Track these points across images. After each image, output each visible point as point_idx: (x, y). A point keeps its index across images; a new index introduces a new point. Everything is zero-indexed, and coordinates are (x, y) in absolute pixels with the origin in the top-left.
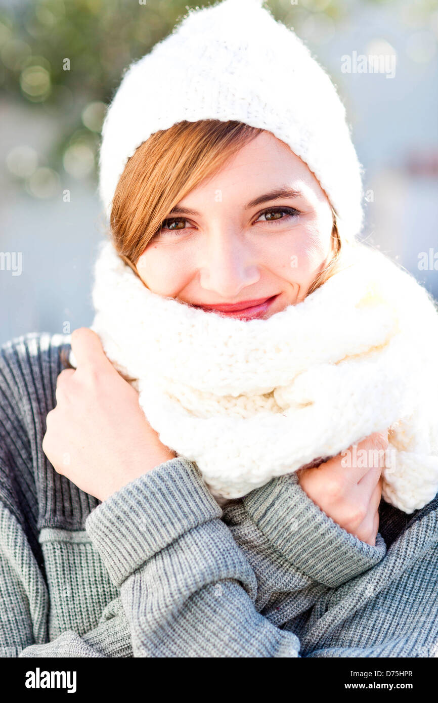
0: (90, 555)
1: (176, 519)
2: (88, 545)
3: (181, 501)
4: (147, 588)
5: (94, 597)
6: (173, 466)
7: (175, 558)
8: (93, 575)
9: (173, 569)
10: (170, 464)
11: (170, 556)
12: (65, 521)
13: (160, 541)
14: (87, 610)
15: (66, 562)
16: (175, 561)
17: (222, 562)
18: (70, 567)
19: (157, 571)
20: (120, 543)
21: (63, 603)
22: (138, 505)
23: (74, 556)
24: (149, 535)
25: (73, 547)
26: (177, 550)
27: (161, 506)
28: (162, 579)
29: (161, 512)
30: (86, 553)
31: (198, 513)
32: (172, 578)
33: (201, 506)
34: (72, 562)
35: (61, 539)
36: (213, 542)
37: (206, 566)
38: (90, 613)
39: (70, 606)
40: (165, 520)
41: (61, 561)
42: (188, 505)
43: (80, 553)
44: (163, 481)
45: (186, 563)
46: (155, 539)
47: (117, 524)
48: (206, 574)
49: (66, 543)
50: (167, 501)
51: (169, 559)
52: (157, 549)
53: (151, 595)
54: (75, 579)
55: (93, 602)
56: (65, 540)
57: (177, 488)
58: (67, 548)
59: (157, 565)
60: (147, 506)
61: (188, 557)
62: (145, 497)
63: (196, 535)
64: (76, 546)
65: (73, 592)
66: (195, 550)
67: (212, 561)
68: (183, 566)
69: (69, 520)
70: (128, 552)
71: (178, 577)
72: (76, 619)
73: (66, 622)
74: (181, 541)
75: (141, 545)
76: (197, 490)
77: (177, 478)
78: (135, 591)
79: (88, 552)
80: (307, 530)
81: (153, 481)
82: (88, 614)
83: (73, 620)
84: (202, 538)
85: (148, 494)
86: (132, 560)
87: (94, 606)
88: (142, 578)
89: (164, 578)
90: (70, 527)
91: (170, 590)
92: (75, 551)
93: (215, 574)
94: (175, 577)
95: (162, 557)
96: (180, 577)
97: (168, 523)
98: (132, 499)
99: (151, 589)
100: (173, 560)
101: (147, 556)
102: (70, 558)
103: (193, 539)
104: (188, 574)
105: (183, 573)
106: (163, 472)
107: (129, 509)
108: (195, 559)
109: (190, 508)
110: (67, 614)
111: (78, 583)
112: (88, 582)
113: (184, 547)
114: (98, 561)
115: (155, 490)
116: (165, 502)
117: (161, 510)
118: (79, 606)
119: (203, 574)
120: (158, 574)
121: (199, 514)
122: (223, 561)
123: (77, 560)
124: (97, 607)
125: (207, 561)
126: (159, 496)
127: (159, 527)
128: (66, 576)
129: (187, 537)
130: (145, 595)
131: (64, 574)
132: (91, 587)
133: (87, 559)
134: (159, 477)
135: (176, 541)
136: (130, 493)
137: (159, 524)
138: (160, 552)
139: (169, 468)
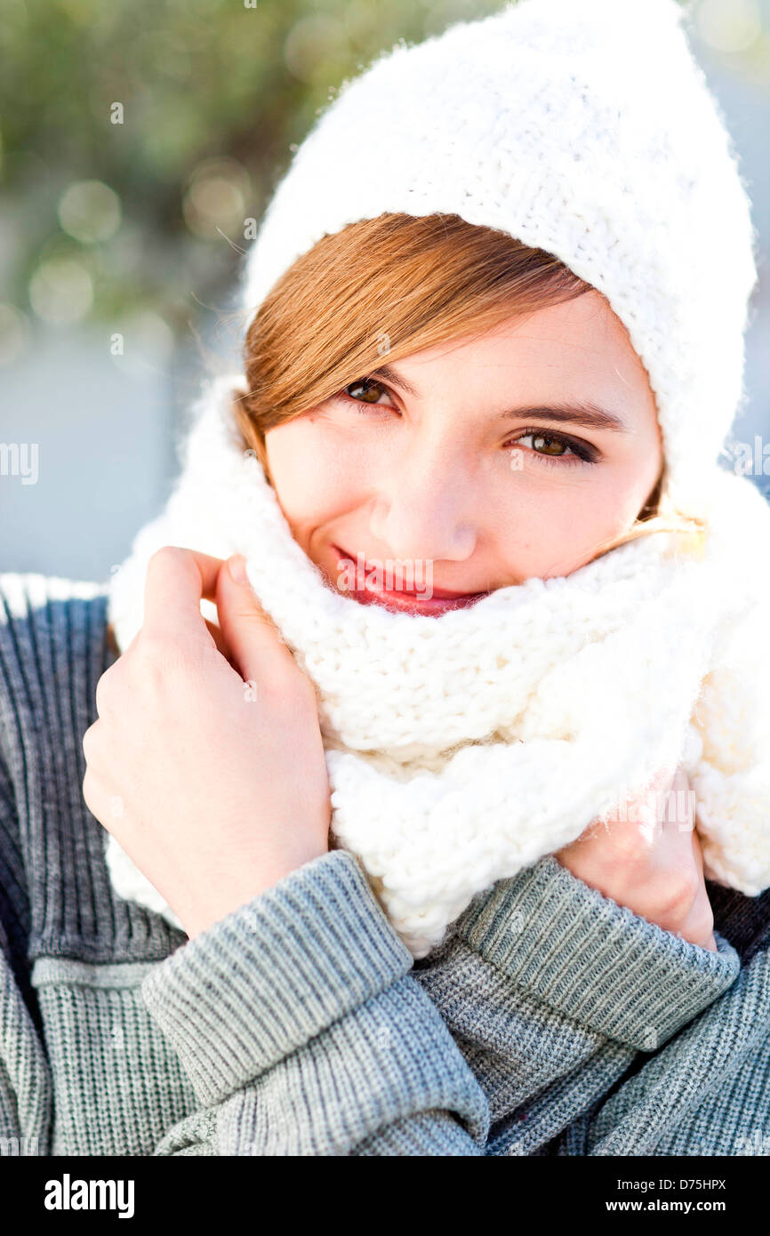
0: (129, 1014)
1: (326, 988)
2: (125, 993)
3: (336, 951)
4: (267, 1121)
5: (135, 1097)
6: (317, 876)
7: (323, 1066)
8: (135, 1054)
9: (320, 1089)
10: (310, 873)
11: (314, 1060)
12: (83, 945)
13: (294, 1032)
14: (123, 1123)
15: (83, 1026)
16: (324, 1072)
17: (415, 1078)
18: (90, 1035)
19: (289, 1090)
20: (214, 1033)
21: (75, 1108)
22: (248, 962)
23: (98, 1014)
24: (273, 1020)
25: (96, 996)
26: (328, 1049)
27: (296, 962)
28: (298, 1109)
29: (295, 975)
30: (123, 1008)
31: (369, 973)
32: (316, 1108)
33: (375, 958)
34: (94, 1025)
35: (74, 980)
36: (398, 1035)
37: (386, 1086)
38: (127, 1129)
39: (88, 1115)
40: (304, 990)
41: (73, 1024)
42: (349, 956)
43: (110, 1008)
44: (298, 911)
45: (346, 1079)
46: (284, 1030)
47: (207, 998)
48: (384, 1102)
49: (82, 988)
50: (307, 952)
51: (312, 1069)
52: (289, 1048)
53: (275, 1137)
54: (100, 1061)
55: (134, 1108)
56: (81, 981)
57: (327, 924)
58: (85, 999)
59: (288, 1078)
60: (266, 963)
61: (348, 1065)
62: (263, 946)
63: (366, 1019)
64: (103, 994)
65: (95, 1087)
66: (364, 1051)
67: (396, 1076)
68: (339, 1083)
69: (89, 942)
70: (231, 1051)
71: (329, 1107)
72: (101, 1140)
73: (80, 1146)
74: (336, 1030)
75: (255, 1039)
76: (366, 923)
77: (326, 904)
78: (243, 1126)
79: (126, 1006)
80: (585, 941)
81: (278, 911)
82: (124, 1131)
83: (95, 1143)
84: (378, 1024)
85: (268, 939)
86: (239, 1066)
87: (135, 1115)
88: (259, 1099)
89: (301, 1105)
90: (92, 956)
91: (312, 1133)
92: (100, 1005)
93: (402, 1102)
94: (324, 1106)
95: (299, 1061)
96: (333, 1107)
97: (309, 996)
98: (235, 950)
99: (275, 1125)
100: (320, 1071)
101: (269, 1060)
102: (90, 1018)
103: (360, 1026)
104: (349, 1101)
105: (339, 1099)
106: (298, 893)
107: (231, 969)
108: (364, 1070)
109: (353, 964)
110: (84, 1131)
111: (107, 1069)
112: (125, 1067)
113: (342, 1042)
114: (146, 1026)
115: (282, 929)
116: (304, 955)
117: (296, 970)
118: (106, 1114)
119: (378, 1102)
120: (290, 1096)
121: (371, 975)
122: (418, 1074)
123: (105, 1022)
124: (142, 1118)
125: (386, 1075)
126: (290, 942)
127: (292, 1005)
128: (82, 1054)
129: (348, 1022)
130: (263, 1135)
131: (78, 1049)
132: (130, 1078)
133: (124, 1022)
134: (290, 902)
135: (326, 1031)
136: (232, 937)
137: (292, 999)
138: (296, 1053)
139: (309, 882)
